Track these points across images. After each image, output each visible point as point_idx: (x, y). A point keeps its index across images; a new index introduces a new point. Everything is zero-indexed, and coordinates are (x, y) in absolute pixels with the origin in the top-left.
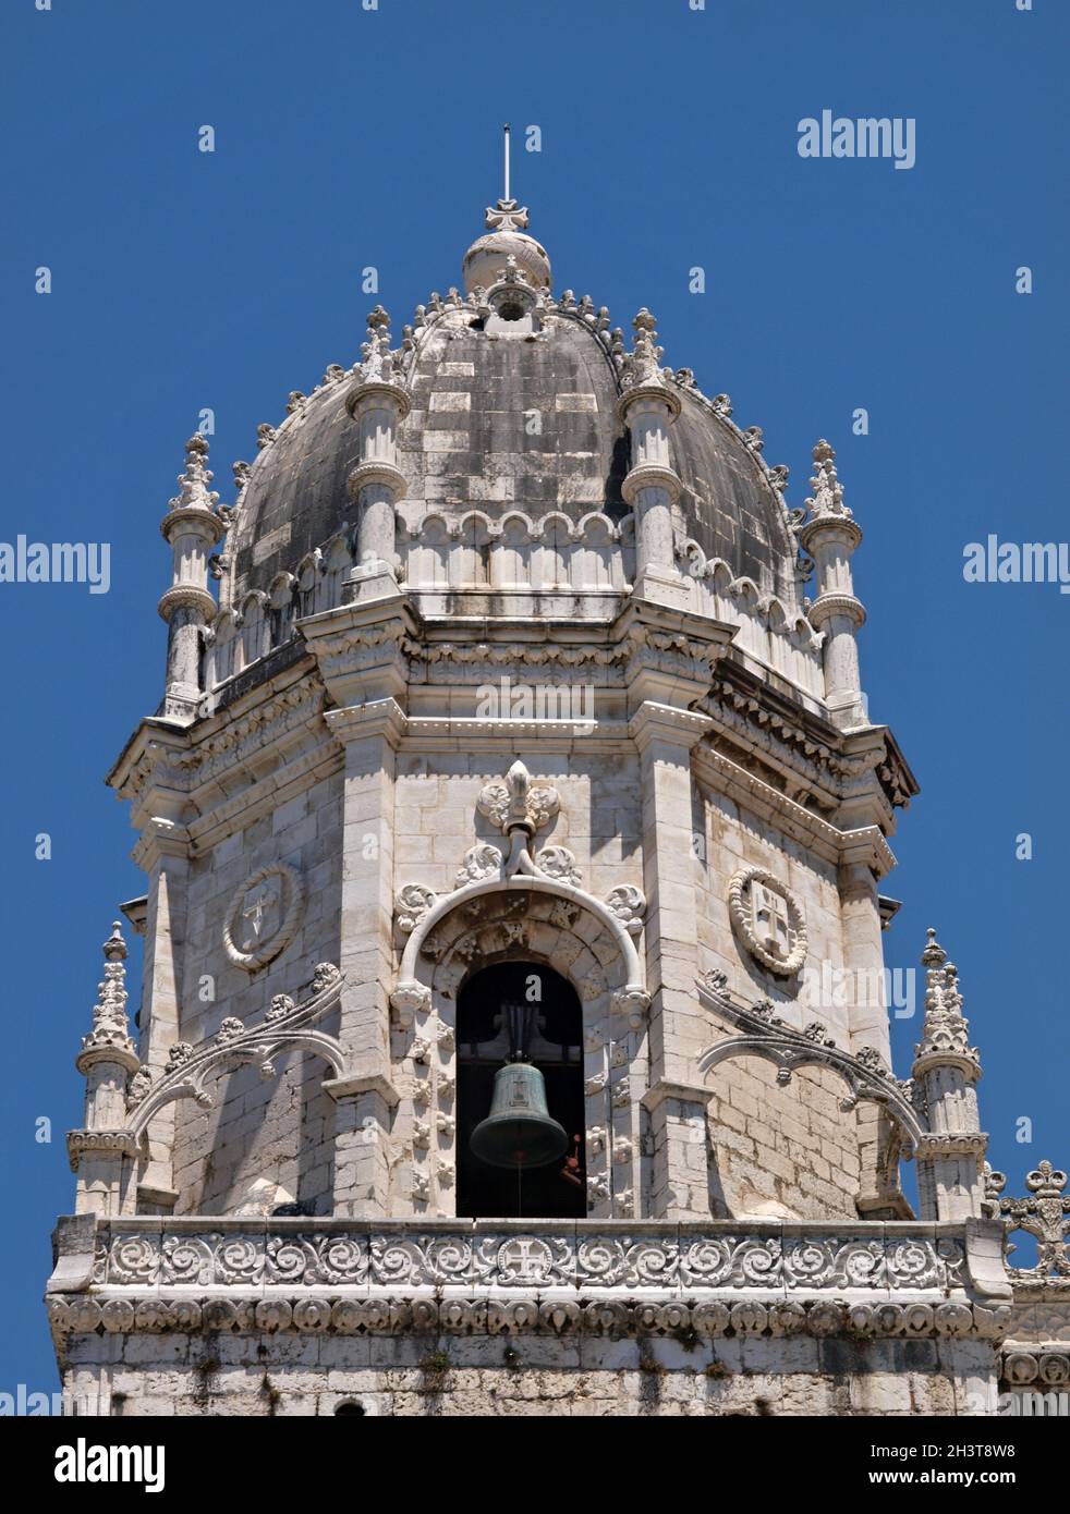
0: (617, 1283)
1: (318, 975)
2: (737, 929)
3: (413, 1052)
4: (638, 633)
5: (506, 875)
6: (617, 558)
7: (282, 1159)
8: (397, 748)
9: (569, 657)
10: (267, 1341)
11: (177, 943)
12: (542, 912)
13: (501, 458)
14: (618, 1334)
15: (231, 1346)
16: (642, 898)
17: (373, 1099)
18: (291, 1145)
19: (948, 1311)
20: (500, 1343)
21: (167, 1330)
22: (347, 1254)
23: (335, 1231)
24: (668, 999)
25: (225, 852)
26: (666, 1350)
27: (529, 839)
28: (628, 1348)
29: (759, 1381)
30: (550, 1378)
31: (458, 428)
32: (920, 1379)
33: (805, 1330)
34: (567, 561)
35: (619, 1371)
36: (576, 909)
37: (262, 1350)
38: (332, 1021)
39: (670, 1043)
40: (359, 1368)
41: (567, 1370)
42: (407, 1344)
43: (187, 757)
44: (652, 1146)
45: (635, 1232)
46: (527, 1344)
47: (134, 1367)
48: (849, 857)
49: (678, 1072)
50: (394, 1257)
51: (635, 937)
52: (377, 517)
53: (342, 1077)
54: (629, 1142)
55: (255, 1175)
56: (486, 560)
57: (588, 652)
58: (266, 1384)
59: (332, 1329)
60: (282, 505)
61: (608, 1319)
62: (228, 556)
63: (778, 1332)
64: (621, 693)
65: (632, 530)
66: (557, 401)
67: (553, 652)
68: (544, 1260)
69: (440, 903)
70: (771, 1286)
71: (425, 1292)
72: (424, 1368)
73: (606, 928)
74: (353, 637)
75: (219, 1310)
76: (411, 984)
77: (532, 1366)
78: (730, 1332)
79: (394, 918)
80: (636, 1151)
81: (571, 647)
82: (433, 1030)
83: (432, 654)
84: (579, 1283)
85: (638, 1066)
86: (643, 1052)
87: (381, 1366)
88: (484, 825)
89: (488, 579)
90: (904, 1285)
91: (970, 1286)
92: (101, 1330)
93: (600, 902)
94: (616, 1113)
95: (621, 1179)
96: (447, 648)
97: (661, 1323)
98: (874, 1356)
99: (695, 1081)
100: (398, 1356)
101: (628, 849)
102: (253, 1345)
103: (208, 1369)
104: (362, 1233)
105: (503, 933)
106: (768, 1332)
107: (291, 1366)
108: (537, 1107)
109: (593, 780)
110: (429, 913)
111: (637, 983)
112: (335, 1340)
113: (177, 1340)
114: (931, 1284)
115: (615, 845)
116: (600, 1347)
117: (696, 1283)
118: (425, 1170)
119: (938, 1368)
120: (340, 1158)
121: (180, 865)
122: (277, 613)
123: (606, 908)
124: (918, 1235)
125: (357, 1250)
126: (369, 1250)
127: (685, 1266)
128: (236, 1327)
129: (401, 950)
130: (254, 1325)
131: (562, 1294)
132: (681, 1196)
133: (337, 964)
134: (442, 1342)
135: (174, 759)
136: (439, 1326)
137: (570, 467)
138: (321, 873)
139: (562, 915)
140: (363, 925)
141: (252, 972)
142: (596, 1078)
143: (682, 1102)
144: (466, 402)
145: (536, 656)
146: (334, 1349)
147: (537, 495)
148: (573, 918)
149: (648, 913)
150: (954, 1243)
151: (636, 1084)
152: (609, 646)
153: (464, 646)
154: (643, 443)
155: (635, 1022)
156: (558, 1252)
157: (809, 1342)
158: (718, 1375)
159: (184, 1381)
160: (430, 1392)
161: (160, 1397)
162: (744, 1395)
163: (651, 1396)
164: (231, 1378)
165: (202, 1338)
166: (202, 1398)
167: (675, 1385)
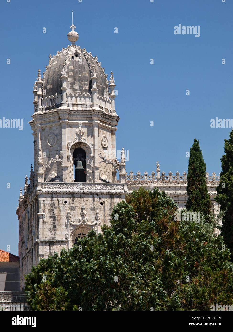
0: (91, 189)
1: (60, 153)
2: (102, 144)
3: (70, 161)
4: (93, 113)
5: (79, 141)
6: (90, 99)
7: (55, 170)
8: (67, 124)
9: (86, 114)
10: (58, 195)
11: (41, 140)
12: (82, 144)
13: (77, 83)
14: (91, 194)
15: (54, 195)
16: (93, 144)
17: (66, 168)
19: (122, 193)
20: (80, 195)
21: (48, 194)
22: (65, 186)
23: (64, 184)
24: (96, 156)
25: (47, 130)
26: (95, 196)
27: (81, 136)
28: (92, 196)
29: (104, 199)
30: (84, 199)
31: (72, 78)
32: (119, 199)
33: (108, 194)
34: (85, 99)
35: (91, 198)
36: (86, 144)
37: (57, 196)
38: (62, 158)
39: (96, 161)
40: (67, 198)
41: (86, 198)
42: (71, 195)
43: (41, 117)
44: (94, 172)
45: (92, 184)
46: (82, 195)
47: (45, 198)
48: (113, 130)
49: (97, 165)
50: (70, 186)
51: (92, 148)
52: (64, 94)
53: (63, 165)
54: (91, 171)
55: (52, 171)
56: (76, 99)
57: (88, 113)
58: (58, 199)
59: (64, 194)
60: (50, 81)
61: (90, 193)
62: (43, 86)
63: (106, 194)
64: (91, 118)
65: (92, 96)
66: (83, 74)
67: (84, 113)
68: (84, 187)
69: (72, 144)
70: (105, 190)
71: (73, 190)
72: (73, 198)
73: (89, 147)
74: (63, 112)
75: (53, 192)
76: (70, 154)
77: (83, 198)
78: (101, 194)
79: (68, 145)
80: (92, 173)
82: (71, 158)
83: (71, 113)
84: (87, 189)
85: (92, 163)
86: (93, 161)
87: (68, 197)
88: (77, 134)
89: (76, 102)
90: (118, 190)
91: (124, 190)
92: (42, 194)
93: (88, 144)
94: (90, 168)
95: (90, 175)
96: (73, 113)
97: (95, 193)
98: (115, 197)
100: (70, 197)
101: (91, 137)
102: (56, 195)
103: (52, 198)
104: (66, 184)
105: (78, 146)
106: (105, 194)
107: (60, 197)
108: (82, 167)
109: (88, 128)
110: (71, 145)
111: (92, 154)
112: (64, 195)
113: (49, 195)
114: (120, 189)
115: (90, 136)
116: (89, 196)
117: (98, 189)
118: (71, 174)
119: (120, 198)
120: (63, 174)
121: (41, 130)
122: (51, 100)
123: (89, 145)
124: (119, 184)
125: (66, 186)
126: (67, 186)
127: (97, 187)
128: (55, 194)
129: (68, 149)
130: (56, 193)
131: (86, 191)
132: (96, 178)
133: (62, 151)
134: (74, 195)
136: (74, 193)
137: (85, 84)
138: (59, 137)
139: (84, 145)
140: (65, 147)
141: (51, 147)
142: (88, 163)
143: (97, 168)
144: (73, 74)
145: (82, 114)
146: (64, 196)
147: (81, 88)
149: (93, 146)
150: (123, 185)
151: (92, 165)
152: (90, 113)
153: (74, 112)
154: (94, 84)
155: (92, 158)
156: (85, 186)
157: (108, 195)
158: (100, 198)
159: (50, 199)
160: (73, 200)
161: (48, 201)
162: (102, 200)
163: (94, 201)
164: (54, 199)
165: (52, 195)
166: (52, 201)
167: (96, 199)
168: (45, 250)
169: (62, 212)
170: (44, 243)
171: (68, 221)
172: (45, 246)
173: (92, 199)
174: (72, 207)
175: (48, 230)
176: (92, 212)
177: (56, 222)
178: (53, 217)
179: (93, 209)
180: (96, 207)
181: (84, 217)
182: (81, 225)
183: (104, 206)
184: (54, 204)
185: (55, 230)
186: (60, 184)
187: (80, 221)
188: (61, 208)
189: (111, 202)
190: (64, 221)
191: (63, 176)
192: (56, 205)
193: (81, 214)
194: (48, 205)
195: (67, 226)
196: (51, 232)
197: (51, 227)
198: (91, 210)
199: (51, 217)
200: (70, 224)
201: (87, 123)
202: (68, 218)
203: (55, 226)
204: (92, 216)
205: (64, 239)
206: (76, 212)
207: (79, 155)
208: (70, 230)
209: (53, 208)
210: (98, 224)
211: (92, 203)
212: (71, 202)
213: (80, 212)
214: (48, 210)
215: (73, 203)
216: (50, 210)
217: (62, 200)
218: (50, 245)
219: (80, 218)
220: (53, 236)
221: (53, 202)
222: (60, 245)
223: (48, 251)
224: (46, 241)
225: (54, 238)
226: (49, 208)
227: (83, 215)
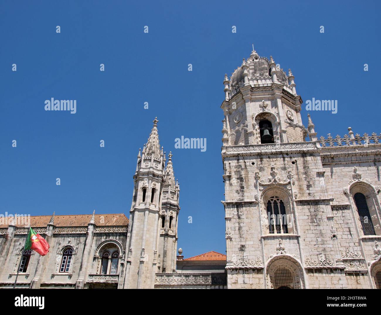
0: (279, 149)
1: (245, 122)
2: (287, 115)
3: (255, 129)
4: (274, 86)
5: (263, 111)
6: (271, 80)
7: (243, 141)
8: (251, 100)
9: (267, 90)
10: (244, 157)
11: (229, 122)
12: (267, 115)
13: (258, 72)
14: (280, 154)
15: (240, 158)
16: (277, 112)
17: (252, 134)
18: (244, 139)
19: (315, 150)
20: (268, 156)
21: (234, 156)
22: (251, 148)
23: (250, 146)
24: (281, 122)
25: (233, 113)
26: (285, 156)
27: (265, 107)
28: (281, 156)
29: (295, 158)
30: (273, 159)
31: (253, 69)
32: (312, 157)
33: (300, 153)
34: (266, 81)
35: (280, 158)
36: (270, 114)
37: (243, 158)
38: (247, 126)
39: (282, 126)
40: (254, 159)
41: (275, 158)
42: (258, 157)
43: (228, 104)
44: (281, 136)
45: (281, 144)
46: (271, 156)
47: (231, 160)
48: (297, 109)
49: (283, 129)
50: (256, 148)
51: (277, 116)
52: (246, 78)
53: (248, 131)
55: (240, 142)
56: (257, 81)
57: (269, 89)
58: (244, 161)
59: (250, 155)
60: (235, 80)
61: (279, 153)
62: (230, 85)
63: (297, 153)
64: (273, 93)
65: (272, 77)
66: (263, 66)
67: (265, 89)
68: (272, 147)
69: (257, 114)
70: (295, 149)
71: (260, 151)
72: (260, 159)
73: (274, 116)
74: (245, 89)
75: (239, 154)
76: (254, 122)
77: (272, 158)
78: (292, 153)
79: (252, 116)
80: (279, 137)
81: (267, 89)
82: (257, 127)
83: (253, 90)
84: (275, 150)
85: (279, 129)
86: (279, 127)
87: (256, 159)
88: (260, 107)
89: (258, 83)
90: (310, 148)
91: (317, 148)
92: (227, 157)
94: (277, 133)
95: (278, 140)
96: (255, 90)
97: (284, 153)
98: (307, 155)
99: (285, 130)
100: (257, 158)
101: (275, 108)
102: (243, 157)
103: (238, 160)
104: (253, 146)
105: (263, 117)
106: (296, 153)
107: (247, 159)
108: (268, 134)
109: (271, 101)
111: (278, 121)
113: (235, 157)
114: (312, 148)
116: (278, 156)
117: (288, 149)
118: (258, 140)
119: (314, 156)
120: (249, 139)
121: (229, 114)
122: (236, 89)
123: (274, 114)
124: (311, 143)
125: (252, 148)
126: (253, 148)
127: (286, 147)
128: (241, 156)
129: (253, 119)
130: (242, 155)
131: (274, 151)
132: (285, 141)
133: (247, 121)
134: (262, 156)
135: (227, 104)
136: (261, 154)
137: (265, 72)
138: (244, 113)
139: (269, 114)
140: (249, 117)
141: (237, 123)
142: (274, 130)
143: (284, 132)
144: (253, 67)
145: (264, 90)
146: (251, 157)
147: (262, 75)
148: (270, 115)
149: (278, 114)
150: (315, 143)
151: (279, 130)
152: (271, 88)
153: (256, 89)
154: (272, 68)
155: (278, 124)
156: (273, 147)
157: (300, 154)
158: (291, 158)
159: (236, 161)
160: (261, 161)
161: (234, 163)
162: (294, 159)
163: (284, 160)
164: (241, 161)
165: (237, 157)
166: (238, 163)
167: (286, 159)
168: (232, 212)
169: (250, 173)
170: (231, 206)
171: (257, 181)
172: (232, 209)
173: (282, 159)
174: (261, 167)
175: (235, 192)
176: (283, 171)
177: (244, 183)
178: (241, 179)
179: (284, 169)
180: (287, 166)
181: (275, 176)
182: (272, 184)
183: (296, 165)
184: (240, 166)
185: (243, 191)
186: (245, 146)
187: (270, 181)
188: (249, 169)
189: (304, 160)
190: (252, 181)
191: (249, 141)
192: (243, 167)
193: (271, 174)
194: (233, 167)
195: (256, 186)
196: (239, 194)
197: (239, 188)
198: (282, 169)
199: (238, 179)
200: (260, 184)
201: (270, 97)
202: (257, 178)
203: (242, 187)
204: (284, 175)
205: (254, 200)
206: (265, 172)
207: (265, 125)
208: (260, 190)
209: (240, 169)
210: (291, 182)
211: (282, 162)
212: (259, 163)
213: (270, 171)
214: (235, 172)
215: (261, 164)
216: (236, 171)
217: (249, 162)
218: (237, 207)
219: (271, 177)
220: (241, 198)
221: (240, 164)
222: (249, 206)
223: (236, 213)
224: (232, 203)
225: (243, 200)
226: (235, 170)
227: (273, 174)
